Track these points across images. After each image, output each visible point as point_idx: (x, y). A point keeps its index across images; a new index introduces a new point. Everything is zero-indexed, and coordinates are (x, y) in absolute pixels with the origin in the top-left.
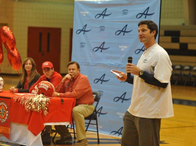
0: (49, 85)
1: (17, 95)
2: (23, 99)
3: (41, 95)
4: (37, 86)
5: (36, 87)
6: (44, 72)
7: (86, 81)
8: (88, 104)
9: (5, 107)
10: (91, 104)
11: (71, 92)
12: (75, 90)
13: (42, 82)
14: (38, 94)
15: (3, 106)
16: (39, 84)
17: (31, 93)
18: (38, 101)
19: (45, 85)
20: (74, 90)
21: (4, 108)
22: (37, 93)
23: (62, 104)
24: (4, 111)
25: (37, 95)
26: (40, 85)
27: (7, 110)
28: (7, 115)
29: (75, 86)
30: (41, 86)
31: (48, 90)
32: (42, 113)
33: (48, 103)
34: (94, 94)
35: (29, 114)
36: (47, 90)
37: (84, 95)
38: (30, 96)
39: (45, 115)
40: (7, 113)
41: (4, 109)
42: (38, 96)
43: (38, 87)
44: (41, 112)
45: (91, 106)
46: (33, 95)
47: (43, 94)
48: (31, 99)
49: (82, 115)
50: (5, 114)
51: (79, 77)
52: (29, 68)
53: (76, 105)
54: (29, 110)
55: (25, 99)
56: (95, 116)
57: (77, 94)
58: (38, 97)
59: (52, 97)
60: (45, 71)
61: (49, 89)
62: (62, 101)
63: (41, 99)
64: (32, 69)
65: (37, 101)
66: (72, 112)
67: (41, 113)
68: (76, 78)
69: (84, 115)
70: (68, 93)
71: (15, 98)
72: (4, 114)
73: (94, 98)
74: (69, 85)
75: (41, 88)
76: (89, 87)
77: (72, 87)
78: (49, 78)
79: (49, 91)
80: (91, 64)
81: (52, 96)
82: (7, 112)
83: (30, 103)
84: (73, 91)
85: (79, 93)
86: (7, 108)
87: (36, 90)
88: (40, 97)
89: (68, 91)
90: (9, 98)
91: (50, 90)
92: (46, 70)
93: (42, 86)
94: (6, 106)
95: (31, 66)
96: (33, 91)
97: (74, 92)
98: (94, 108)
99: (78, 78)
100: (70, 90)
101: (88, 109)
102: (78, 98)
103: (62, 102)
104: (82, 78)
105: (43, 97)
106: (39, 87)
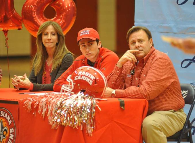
0: (96, 74)
1: (32, 97)
2: (44, 104)
3: (80, 94)
4: (70, 76)
5: (69, 79)
6: (82, 49)
7: (167, 63)
8: (173, 110)
9: (6, 120)
10: (179, 109)
11: (139, 86)
12: (147, 82)
13: (80, 68)
14: (73, 93)
15: (3, 120)
16: (76, 72)
17: (59, 91)
18: (75, 106)
19: (87, 74)
20: (144, 82)
21: (5, 123)
22: (71, 90)
23: (123, 110)
24: (5, 128)
25: (71, 94)
26: (77, 75)
27: (10, 127)
28: (11, 137)
29: (146, 75)
30: (80, 76)
31: (93, 83)
32: (83, 130)
33: (94, 110)
34: (184, 89)
35: (57, 132)
36: (91, 84)
37: (164, 92)
38: (58, 97)
39: (89, 134)
40: (12, 133)
41: (4, 125)
42: (75, 96)
43: (73, 78)
44: (82, 127)
45: (178, 113)
46: (64, 95)
47: (83, 91)
48: (61, 103)
49: (163, 133)
50: (7, 135)
51: (153, 56)
52: (51, 41)
53: (150, 113)
54: (57, 124)
55: (47, 103)
56: (187, 134)
57: (150, 90)
58: (74, 98)
59: (102, 98)
60: (84, 46)
61: (95, 81)
62: (122, 104)
63: (80, 102)
64: (57, 44)
65: (72, 106)
66: (142, 127)
67: (81, 129)
68: (148, 59)
69: (166, 133)
70: (132, 89)
71: (28, 101)
72: (4, 136)
73: (184, 97)
74: (134, 73)
75: (80, 80)
76: (174, 74)
77: (139, 76)
78: (93, 61)
79: (96, 84)
80: (175, 30)
81: (102, 96)
82: (12, 130)
83: (58, 111)
84: (142, 84)
85: (154, 88)
86: (10, 122)
87: (69, 85)
88: (78, 97)
89: (131, 85)
90: (16, 103)
91: (98, 84)
92: (86, 44)
93: (82, 76)
94: (9, 118)
95: (55, 37)
96: (64, 87)
97: (144, 86)
98: (185, 117)
99: (150, 59)
100: (136, 83)
101: (174, 119)
102: (152, 98)
103: (123, 107)
104: (159, 58)
105: (84, 98)
106: (75, 79)
